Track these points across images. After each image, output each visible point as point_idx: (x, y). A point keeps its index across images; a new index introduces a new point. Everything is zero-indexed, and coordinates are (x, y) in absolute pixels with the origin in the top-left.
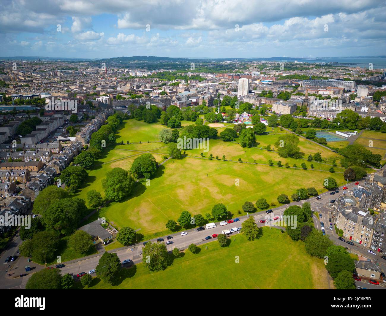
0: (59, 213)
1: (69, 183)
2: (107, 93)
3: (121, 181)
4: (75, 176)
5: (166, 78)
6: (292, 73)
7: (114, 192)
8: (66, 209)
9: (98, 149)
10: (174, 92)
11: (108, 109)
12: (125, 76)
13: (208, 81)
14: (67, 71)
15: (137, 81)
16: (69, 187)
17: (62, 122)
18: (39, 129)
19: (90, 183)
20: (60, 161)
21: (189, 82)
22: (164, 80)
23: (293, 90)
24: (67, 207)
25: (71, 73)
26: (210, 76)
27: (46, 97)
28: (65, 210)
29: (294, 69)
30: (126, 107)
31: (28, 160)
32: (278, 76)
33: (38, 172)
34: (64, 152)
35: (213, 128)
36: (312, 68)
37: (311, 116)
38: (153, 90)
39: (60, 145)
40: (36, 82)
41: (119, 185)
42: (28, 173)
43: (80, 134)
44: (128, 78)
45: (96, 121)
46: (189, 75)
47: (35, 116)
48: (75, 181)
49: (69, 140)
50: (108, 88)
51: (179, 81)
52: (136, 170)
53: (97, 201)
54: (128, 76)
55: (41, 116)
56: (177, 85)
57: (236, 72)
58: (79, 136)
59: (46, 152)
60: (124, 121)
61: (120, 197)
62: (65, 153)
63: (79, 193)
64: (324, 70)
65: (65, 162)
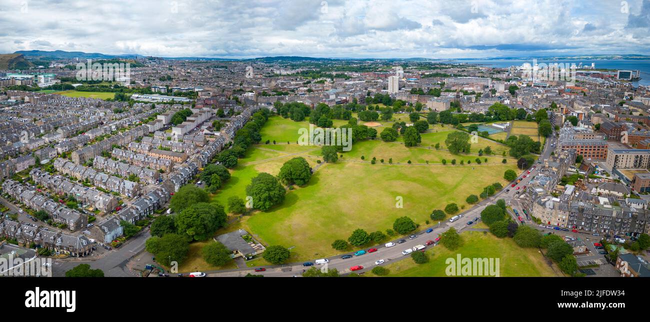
0: (195, 219)
1: (210, 182)
2: (253, 89)
3: (269, 190)
4: (218, 177)
5: (311, 76)
6: (434, 72)
7: (260, 201)
8: (203, 216)
9: (243, 147)
10: (321, 90)
11: (253, 105)
12: (269, 74)
13: (355, 79)
14: (218, 69)
15: (281, 79)
16: (209, 187)
17: (209, 115)
18: (189, 121)
19: (231, 185)
20: (203, 157)
21: (334, 80)
22: (309, 78)
23: (440, 87)
24: (204, 213)
25: (221, 71)
26: (355, 75)
27: (199, 91)
28: (201, 217)
29: (434, 69)
30: (271, 104)
31: (175, 150)
32: (422, 75)
33: (181, 164)
34: (208, 147)
35: (371, 129)
36: (449, 68)
37: (465, 111)
38: (299, 88)
39: (205, 139)
40: (193, 77)
41: (266, 194)
42: (172, 164)
43: (225, 129)
44: (273, 76)
45: (242, 116)
46: (334, 73)
47: (187, 107)
48: (216, 182)
49: (214, 134)
50: (253, 85)
51: (325, 79)
52: (285, 176)
53: (239, 209)
54: (273, 74)
55: (192, 108)
56: (322, 82)
57: (380, 71)
58: (224, 132)
59: (191, 144)
60: (269, 118)
61: (267, 207)
62: (209, 149)
63: (219, 195)
64: (460, 70)
65: (208, 158)
